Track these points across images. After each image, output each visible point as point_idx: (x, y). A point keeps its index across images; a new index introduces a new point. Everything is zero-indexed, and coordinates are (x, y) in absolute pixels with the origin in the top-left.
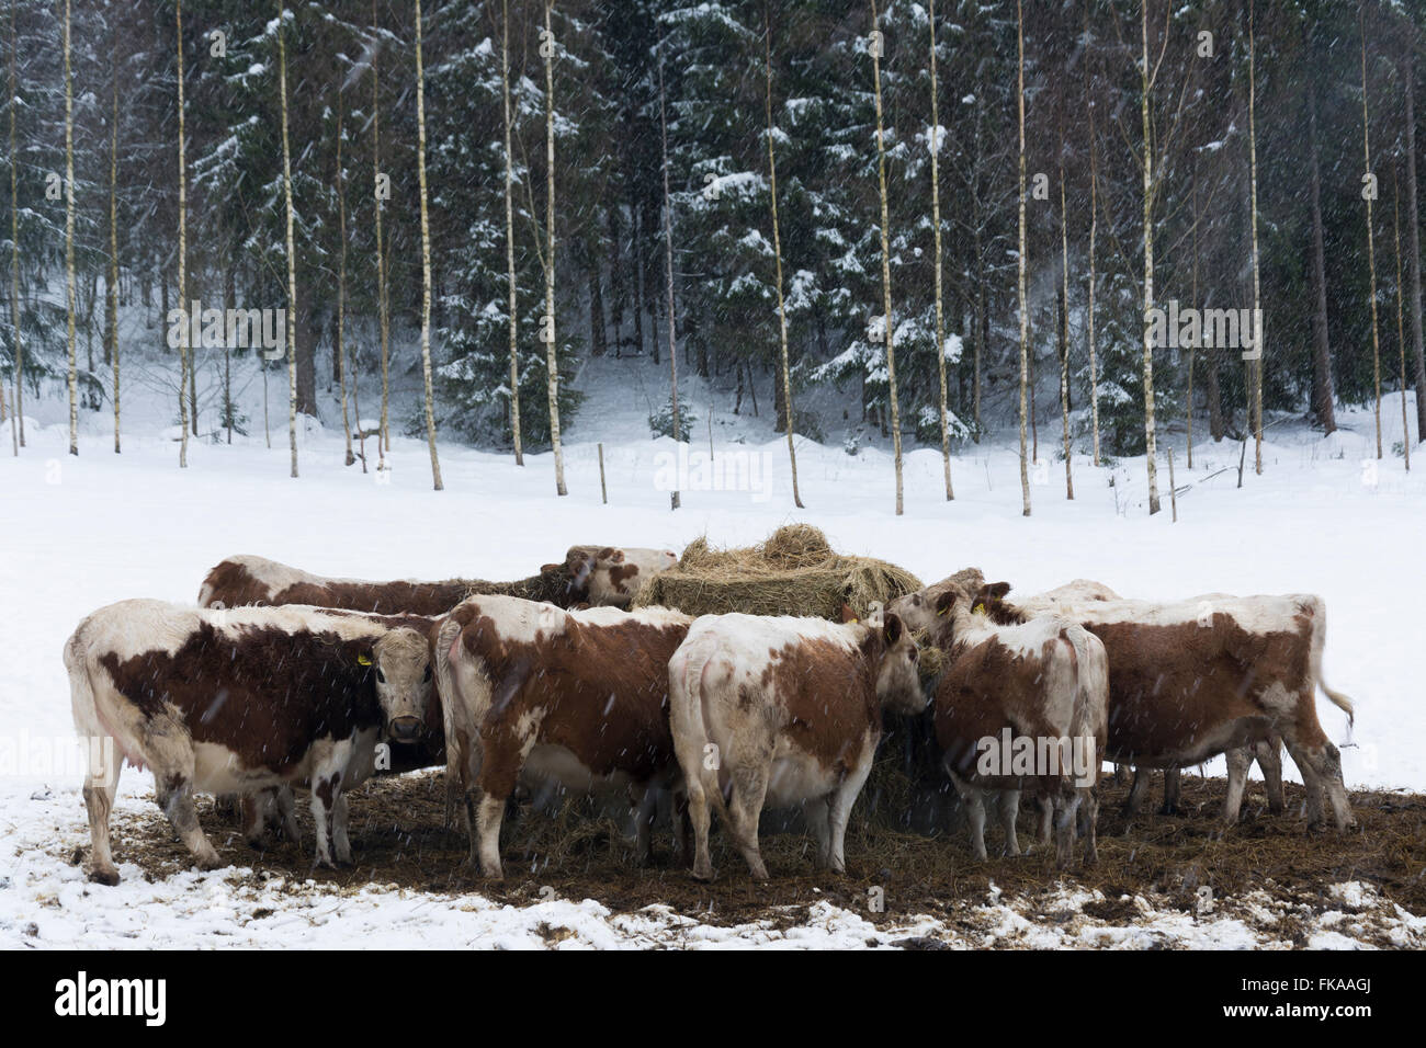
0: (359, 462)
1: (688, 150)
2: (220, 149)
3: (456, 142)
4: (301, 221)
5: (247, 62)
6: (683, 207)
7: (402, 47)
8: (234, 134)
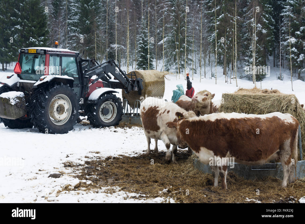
0: (227, 82)
1: (285, 35)
2: (213, 35)
3: (248, 34)
4: (224, 46)
5: (217, 22)
6: (283, 44)
7: (241, 20)
8: (214, 33)
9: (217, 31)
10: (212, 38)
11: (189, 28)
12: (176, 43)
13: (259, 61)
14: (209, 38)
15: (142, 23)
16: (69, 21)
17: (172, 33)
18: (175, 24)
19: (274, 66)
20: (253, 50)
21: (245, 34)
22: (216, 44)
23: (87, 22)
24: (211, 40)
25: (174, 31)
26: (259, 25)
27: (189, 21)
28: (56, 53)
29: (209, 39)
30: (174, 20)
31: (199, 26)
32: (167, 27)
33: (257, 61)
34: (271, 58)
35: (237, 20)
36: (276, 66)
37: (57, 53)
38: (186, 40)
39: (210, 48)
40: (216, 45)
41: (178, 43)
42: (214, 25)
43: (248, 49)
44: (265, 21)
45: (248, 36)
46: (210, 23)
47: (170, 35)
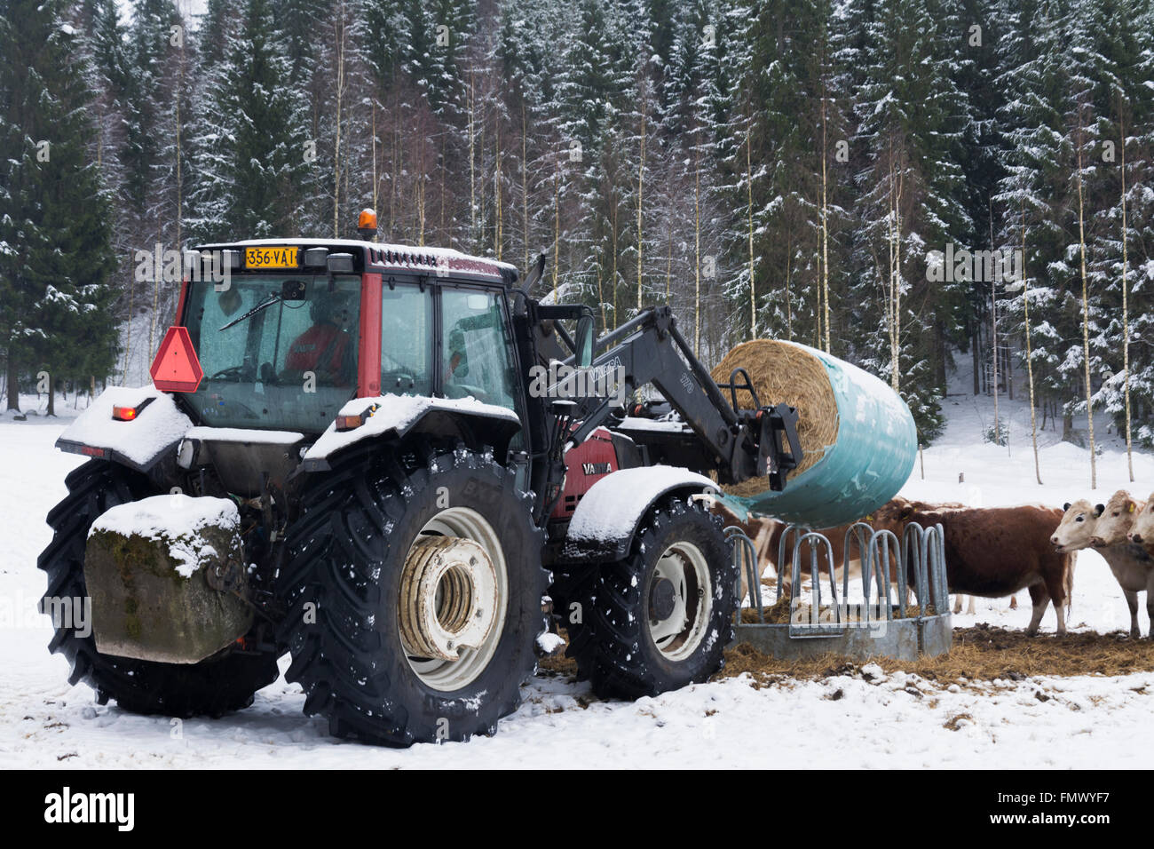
4: (782, 316)
5: (756, 227)
6: (1004, 309)
7: (846, 216)
8: (748, 267)
9: (759, 259)
10: (738, 287)
11: (651, 247)
12: (602, 305)
13: (917, 372)
14: (725, 289)
15: (473, 231)
16: (188, 220)
17: (586, 267)
18: (599, 231)
19: (977, 392)
20: (892, 331)
21: (863, 270)
22: (754, 311)
23: (260, 224)
24: (737, 295)
25: (593, 260)
26: (915, 237)
27: (650, 219)
28: (412, 265)
29: (728, 291)
30: (594, 217)
31: (691, 240)
32: (568, 243)
33: (909, 373)
34: (964, 360)
35: (833, 218)
36: (984, 390)
37: (420, 266)
38: (640, 297)
39: (731, 325)
40: (754, 315)
41: (610, 307)
42: (744, 236)
43: (875, 328)
44: (936, 224)
45: (872, 277)
46: (731, 228)
47: (581, 274)
